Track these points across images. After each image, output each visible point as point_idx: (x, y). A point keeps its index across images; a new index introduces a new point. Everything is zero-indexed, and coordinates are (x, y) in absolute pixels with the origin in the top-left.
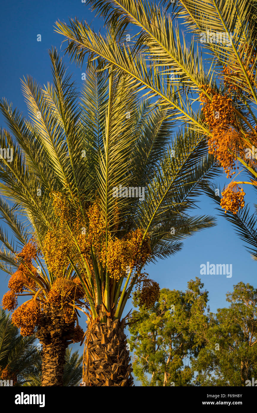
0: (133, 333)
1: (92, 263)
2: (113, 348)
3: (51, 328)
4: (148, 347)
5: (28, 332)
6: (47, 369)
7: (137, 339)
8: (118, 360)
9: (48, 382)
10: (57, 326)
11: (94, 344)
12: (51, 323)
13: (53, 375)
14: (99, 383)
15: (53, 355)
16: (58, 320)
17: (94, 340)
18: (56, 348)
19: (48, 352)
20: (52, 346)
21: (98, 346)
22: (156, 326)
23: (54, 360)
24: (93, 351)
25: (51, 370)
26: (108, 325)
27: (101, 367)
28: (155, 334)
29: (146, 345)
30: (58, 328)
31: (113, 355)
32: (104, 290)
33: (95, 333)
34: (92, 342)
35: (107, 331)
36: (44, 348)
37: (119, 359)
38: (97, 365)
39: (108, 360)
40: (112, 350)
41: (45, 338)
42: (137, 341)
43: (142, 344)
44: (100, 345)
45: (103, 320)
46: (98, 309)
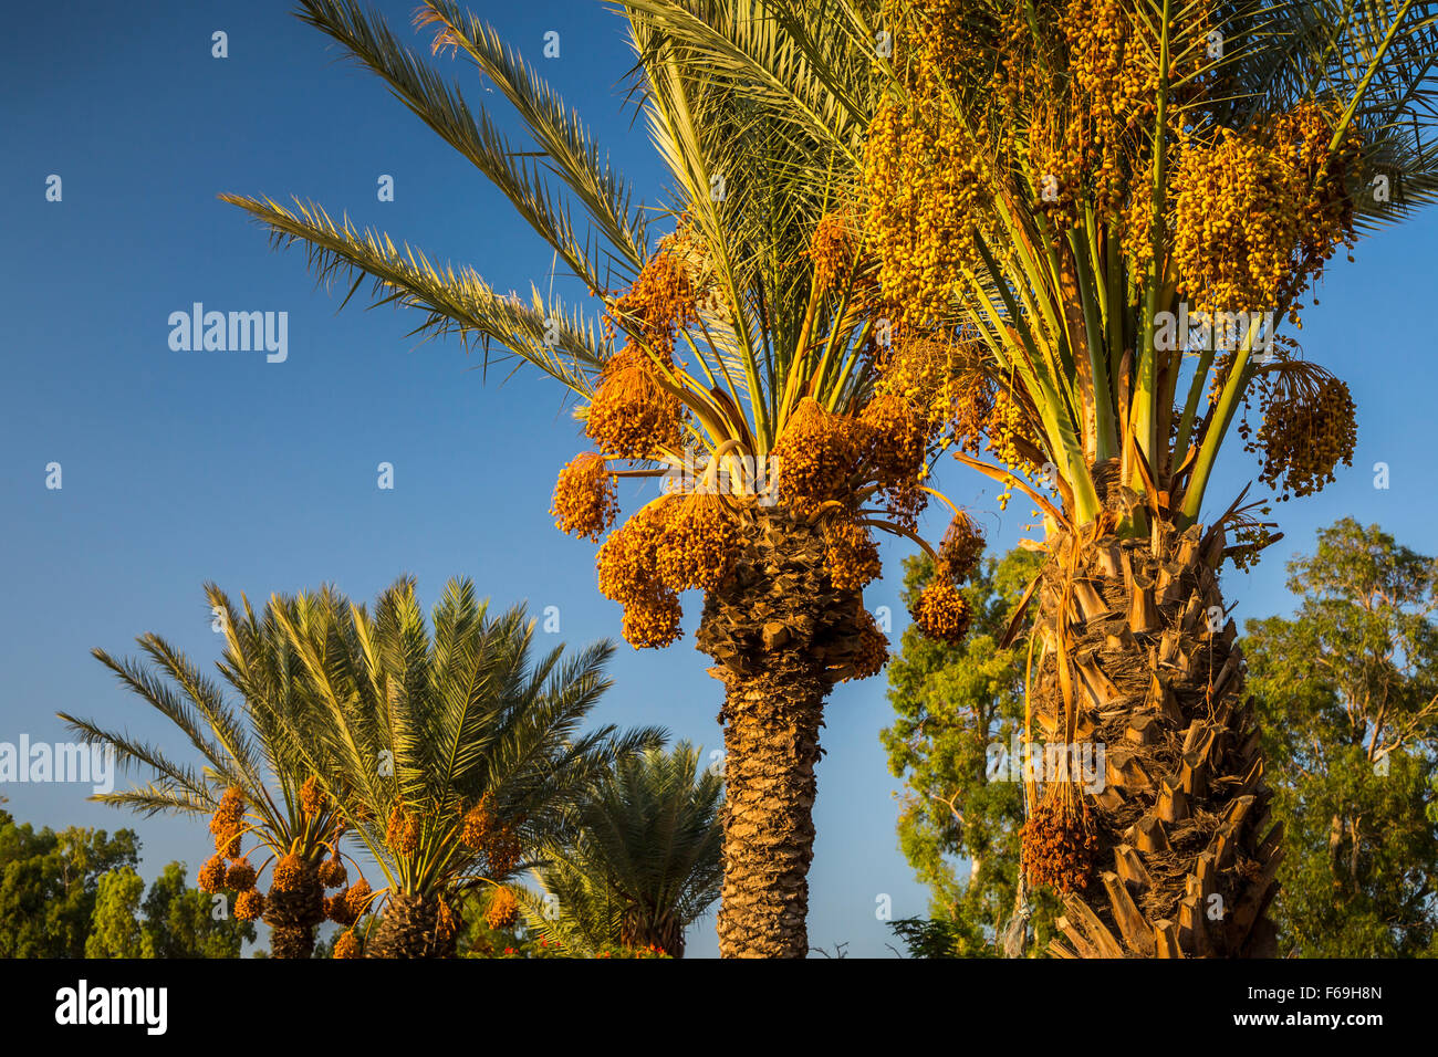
0: (904, 708)
1: (1068, 270)
2: (1186, 652)
3: (765, 610)
4: (961, 760)
5: (656, 629)
6: (747, 778)
7: (920, 731)
8: (1210, 706)
9: (755, 830)
10: (792, 602)
11: (1090, 632)
12: (766, 586)
13: (774, 804)
14: (1122, 808)
15: (774, 723)
16: (794, 576)
17: (1088, 614)
18: (785, 691)
19: (752, 710)
20: (769, 686)
21: (1113, 643)
22: (993, 685)
23: (777, 740)
24: (1089, 665)
25: (768, 783)
26: (1156, 548)
27: (1134, 735)
28: (987, 714)
29: (956, 750)
30: (796, 611)
31: (1186, 681)
32: (1132, 390)
33: (1094, 584)
34: (1078, 625)
35: (1154, 574)
36: (735, 695)
37: (1215, 699)
38: (1110, 727)
39: (1166, 705)
40: (1182, 659)
41: (741, 651)
42: (918, 738)
43: (937, 749)
44: (1125, 637)
45: (1131, 524)
46: (1103, 476)
